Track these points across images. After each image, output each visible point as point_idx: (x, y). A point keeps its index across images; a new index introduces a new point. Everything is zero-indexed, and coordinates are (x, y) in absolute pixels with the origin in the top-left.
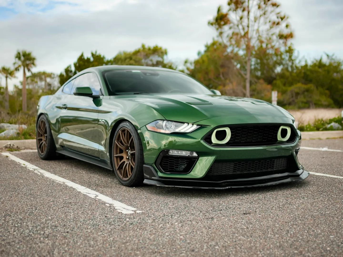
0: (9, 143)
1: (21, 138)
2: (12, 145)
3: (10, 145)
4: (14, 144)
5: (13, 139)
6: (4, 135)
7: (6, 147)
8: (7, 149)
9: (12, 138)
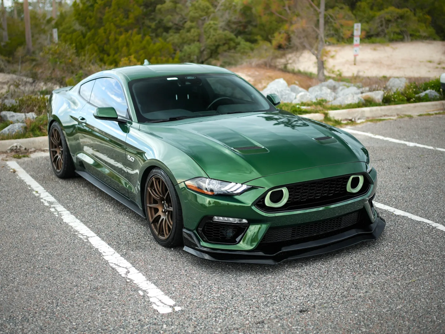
0: (15, 145)
1: (29, 135)
2: (18, 147)
3: (16, 147)
4: (21, 146)
5: (19, 138)
6: (7, 132)
7: (12, 150)
8: (13, 153)
9: (18, 136)
